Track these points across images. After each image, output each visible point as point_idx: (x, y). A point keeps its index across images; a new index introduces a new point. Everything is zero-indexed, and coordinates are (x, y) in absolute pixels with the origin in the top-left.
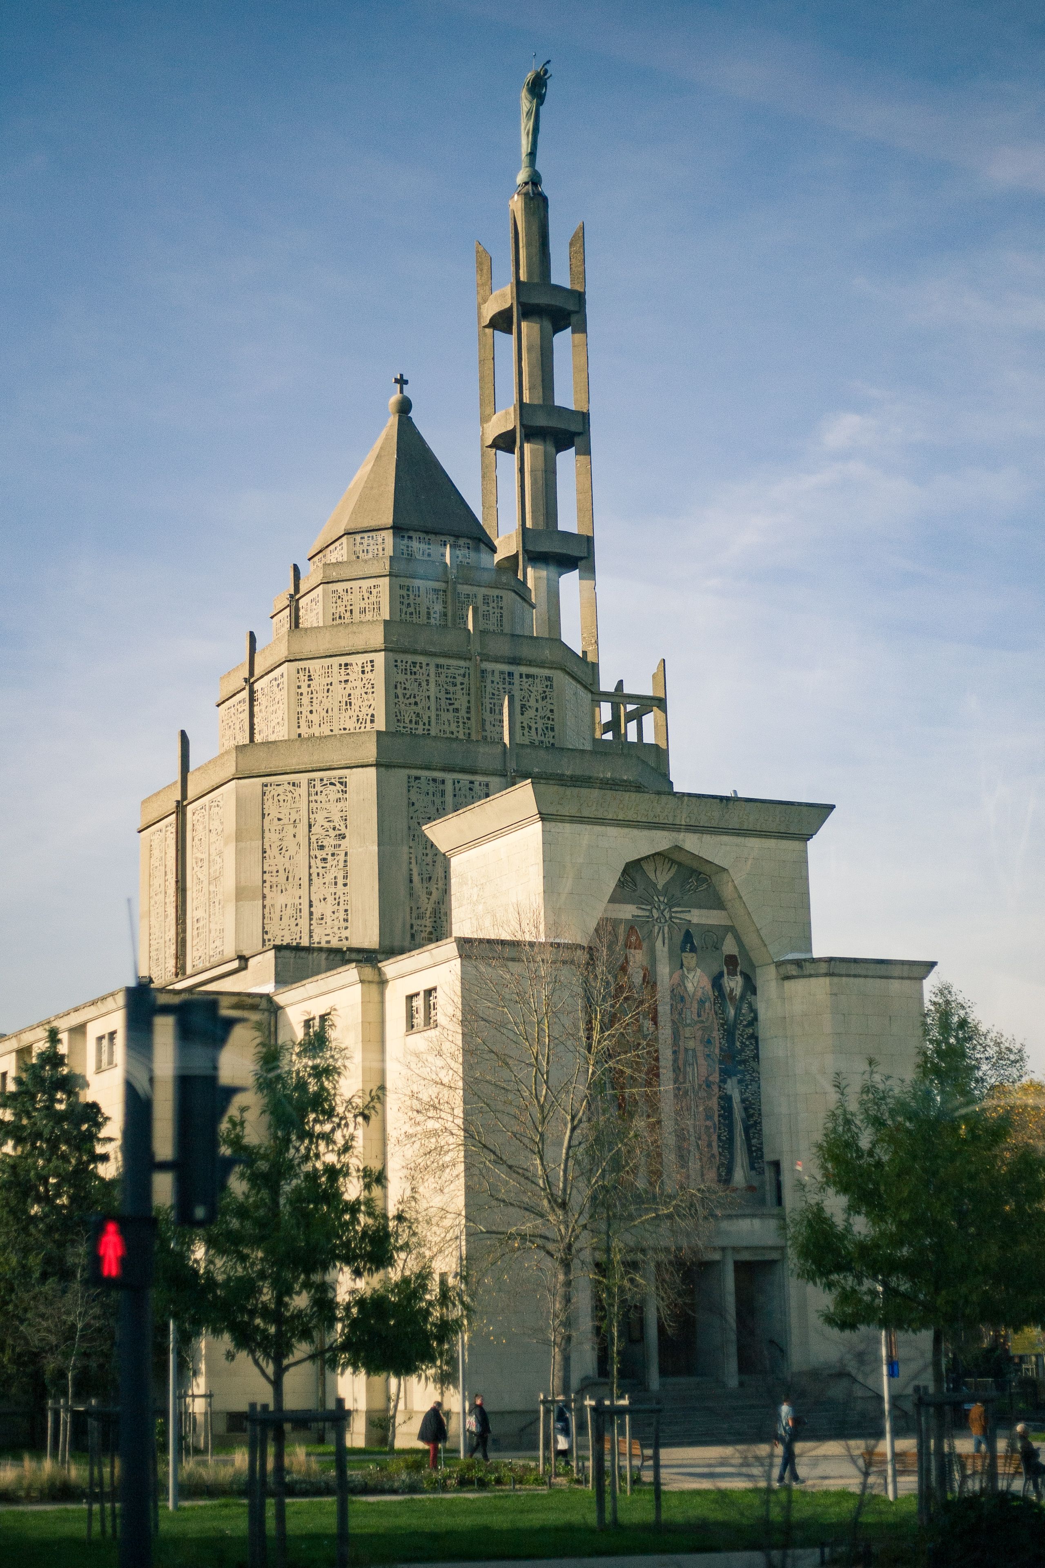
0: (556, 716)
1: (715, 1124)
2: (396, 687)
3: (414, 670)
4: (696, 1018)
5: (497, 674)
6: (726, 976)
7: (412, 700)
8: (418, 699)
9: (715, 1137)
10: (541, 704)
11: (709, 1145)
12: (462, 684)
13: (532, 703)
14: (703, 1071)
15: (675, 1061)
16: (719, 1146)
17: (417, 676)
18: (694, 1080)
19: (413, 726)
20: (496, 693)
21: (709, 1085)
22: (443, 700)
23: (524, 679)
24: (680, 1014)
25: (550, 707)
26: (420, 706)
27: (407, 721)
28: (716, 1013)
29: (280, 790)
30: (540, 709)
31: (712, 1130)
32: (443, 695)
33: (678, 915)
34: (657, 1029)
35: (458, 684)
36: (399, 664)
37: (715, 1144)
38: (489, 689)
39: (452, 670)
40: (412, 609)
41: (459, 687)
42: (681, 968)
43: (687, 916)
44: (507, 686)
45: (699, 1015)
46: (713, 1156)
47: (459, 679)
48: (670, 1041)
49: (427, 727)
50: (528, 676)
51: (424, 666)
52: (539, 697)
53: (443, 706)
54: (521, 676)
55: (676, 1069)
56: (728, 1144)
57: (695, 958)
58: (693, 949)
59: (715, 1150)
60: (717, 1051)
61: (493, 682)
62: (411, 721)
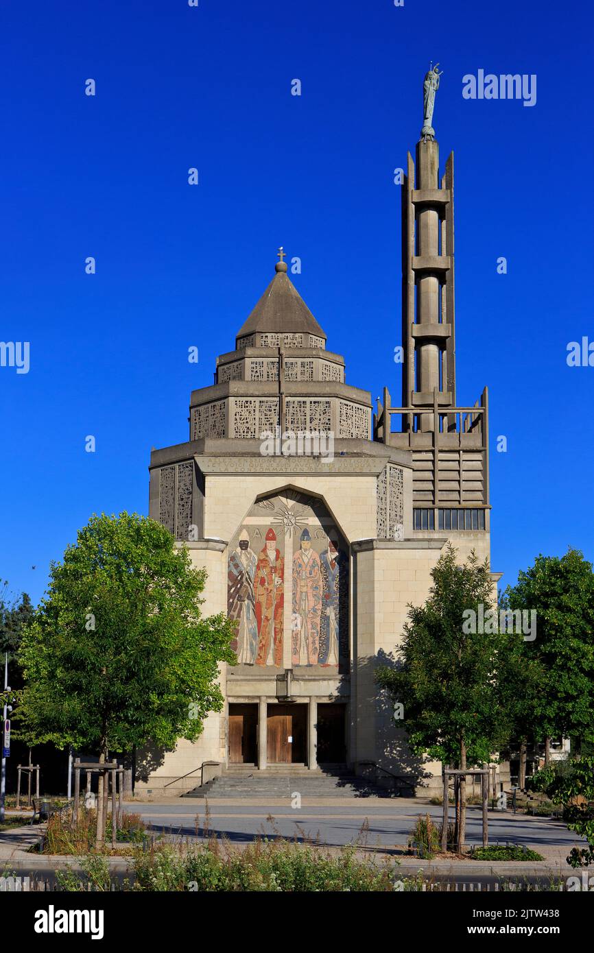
0: (331, 423)
1: (317, 632)
2: (236, 415)
3: (247, 405)
4: (308, 576)
5: (296, 403)
6: (329, 552)
7: (245, 421)
8: (248, 420)
9: (317, 638)
10: (322, 416)
11: (314, 642)
12: (275, 410)
13: (317, 416)
14: (312, 603)
15: (294, 598)
16: (320, 643)
17: (248, 408)
18: (305, 608)
19: (245, 434)
20: (295, 413)
21: (315, 611)
22: (263, 419)
23: (313, 404)
24: (298, 574)
25: (328, 417)
26: (249, 423)
27: (242, 431)
28: (321, 572)
29: (167, 472)
30: (322, 419)
31: (316, 635)
32: (263, 417)
33: (300, 521)
34: (283, 582)
35: (273, 410)
36: (238, 403)
37: (317, 642)
38: (291, 411)
39: (269, 403)
40: (258, 374)
41: (273, 411)
42: (301, 549)
43: (306, 522)
44: (302, 409)
45: (310, 574)
46: (316, 648)
47: (273, 408)
48: (291, 589)
49: (253, 434)
50: (315, 402)
51: (252, 402)
52: (322, 413)
53: (263, 422)
54: (311, 403)
55: (295, 602)
56: (325, 643)
57: (310, 544)
58: (309, 539)
59: (317, 646)
60: (321, 593)
61: (293, 407)
62: (244, 432)
